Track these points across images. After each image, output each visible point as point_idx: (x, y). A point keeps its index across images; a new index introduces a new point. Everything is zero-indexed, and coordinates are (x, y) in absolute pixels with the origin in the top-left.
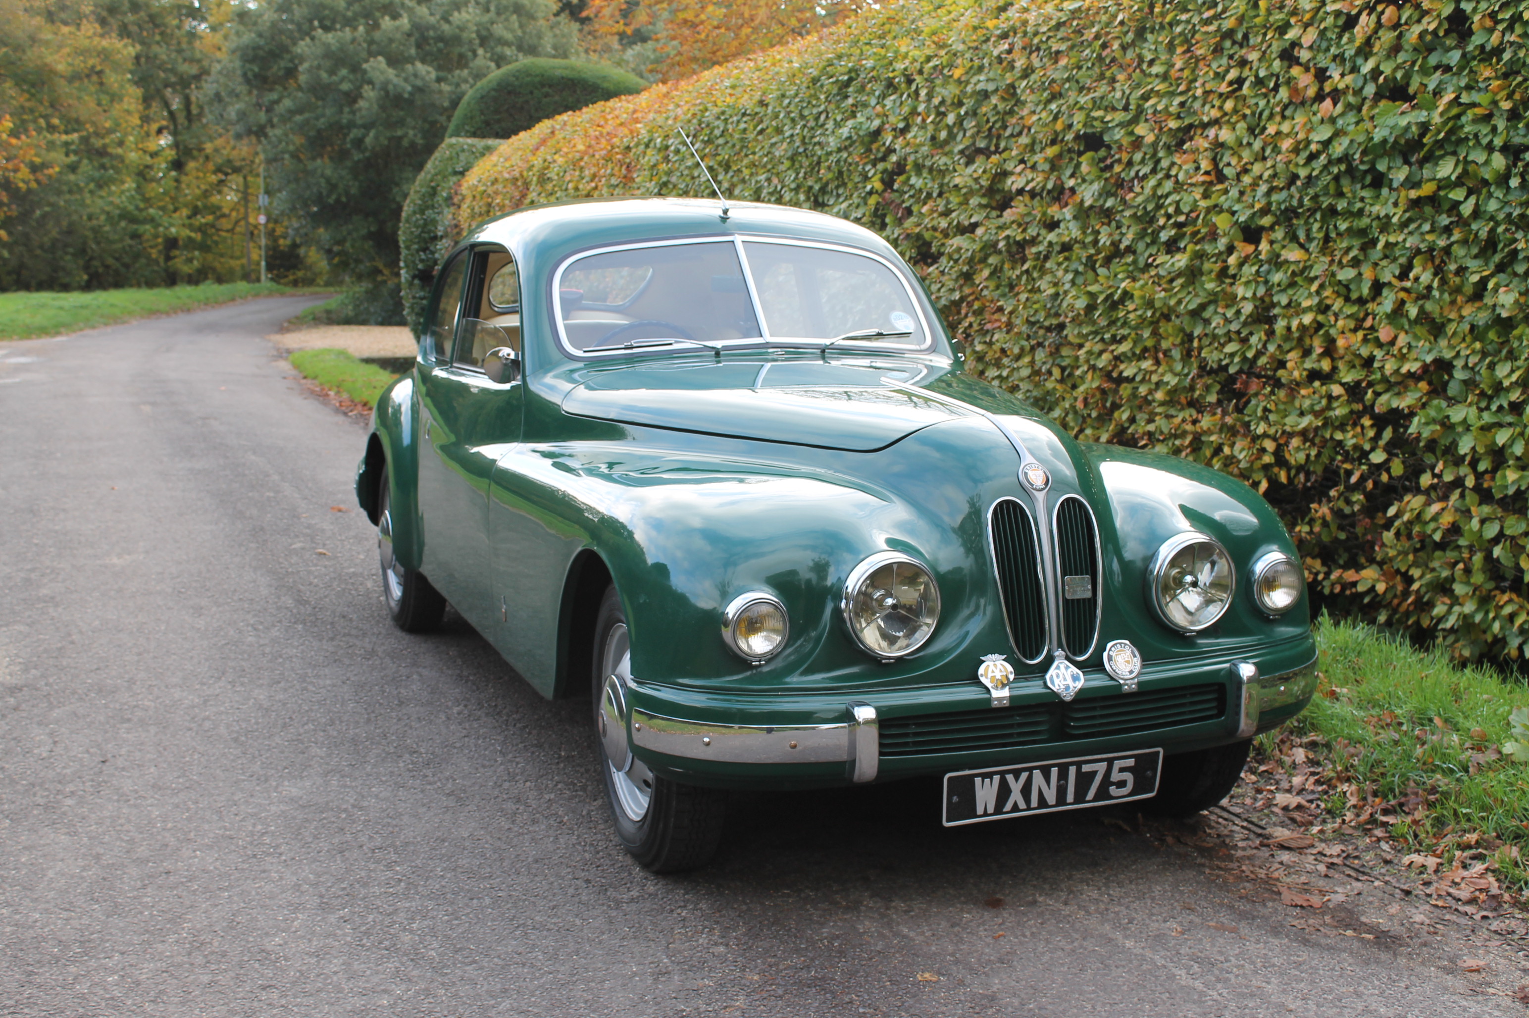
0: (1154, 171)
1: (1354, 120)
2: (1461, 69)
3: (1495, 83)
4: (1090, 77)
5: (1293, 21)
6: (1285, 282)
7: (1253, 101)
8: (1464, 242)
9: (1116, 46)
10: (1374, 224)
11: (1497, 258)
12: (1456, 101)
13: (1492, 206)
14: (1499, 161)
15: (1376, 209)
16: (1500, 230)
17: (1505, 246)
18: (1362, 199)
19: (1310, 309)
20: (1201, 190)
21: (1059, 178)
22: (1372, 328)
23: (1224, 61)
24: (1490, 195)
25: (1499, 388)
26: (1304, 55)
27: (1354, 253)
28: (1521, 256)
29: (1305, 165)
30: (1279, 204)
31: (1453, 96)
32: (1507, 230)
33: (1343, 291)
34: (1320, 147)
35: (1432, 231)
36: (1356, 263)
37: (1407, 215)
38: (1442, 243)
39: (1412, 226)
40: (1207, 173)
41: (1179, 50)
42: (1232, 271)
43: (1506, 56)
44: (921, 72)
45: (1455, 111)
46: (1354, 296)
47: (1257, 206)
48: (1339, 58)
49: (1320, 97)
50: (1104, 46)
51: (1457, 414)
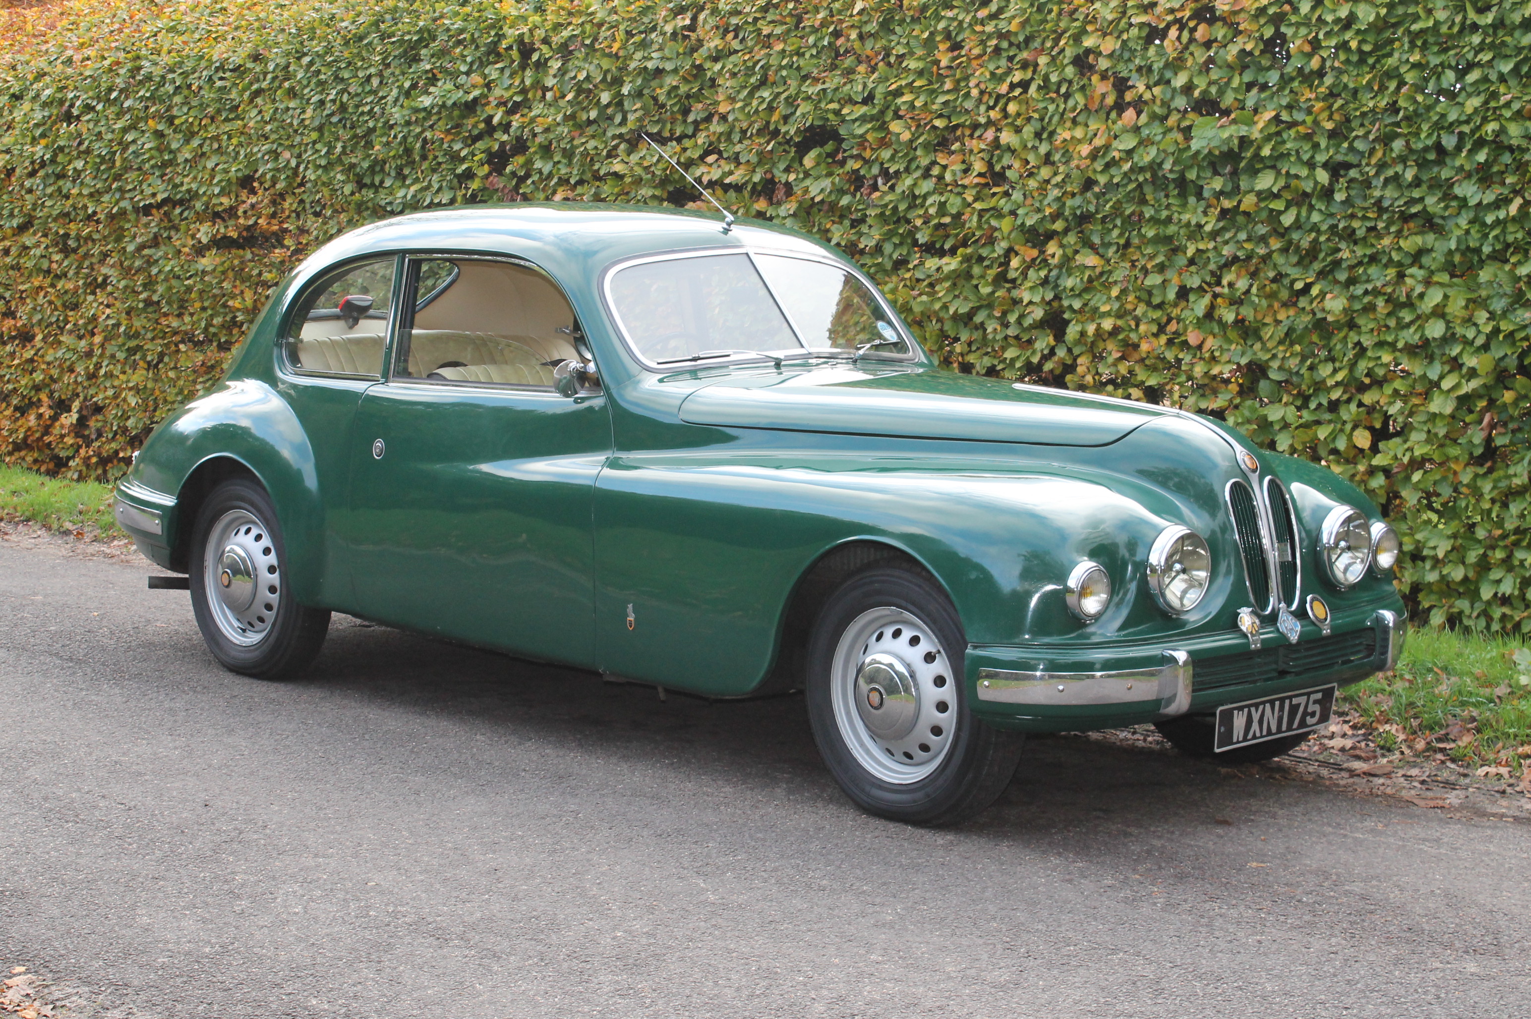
0: (907, 170)
1: (1161, 130)
2: (1281, 89)
3: (1319, 105)
4: (817, 66)
5: (1089, 28)
6: (1079, 286)
7: (1041, 105)
8: (1285, 250)
9: (854, 35)
10: (1182, 232)
11: (1317, 266)
12: (1277, 119)
13: (1316, 217)
14: (1323, 177)
15: (1185, 217)
16: (1322, 239)
17: (1327, 255)
18: (1168, 207)
19: (1108, 314)
20: (974, 192)
21: (769, 171)
22: (1177, 333)
23: (1003, 62)
24: (1311, 207)
25: (1319, 386)
26: (1103, 64)
27: (1160, 259)
28: (1344, 265)
29: (1102, 172)
30: (1073, 209)
31: (1273, 114)
32: (1328, 240)
33: (1145, 296)
34: (1123, 155)
35: (1249, 240)
36: (1161, 268)
37: (1221, 224)
38: (1261, 251)
39: (1228, 236)
40: (980, 175)
41: (943, 47)
42: (1012, 275)
43: (1328, 80)
44: (546, 41)
45: (1273, 129)
46: (1156, 300)
47: (1048, 212)
48: (1145, 70)
49: (1120, 107)
50: (837, 34)
51: (1274, 414)
